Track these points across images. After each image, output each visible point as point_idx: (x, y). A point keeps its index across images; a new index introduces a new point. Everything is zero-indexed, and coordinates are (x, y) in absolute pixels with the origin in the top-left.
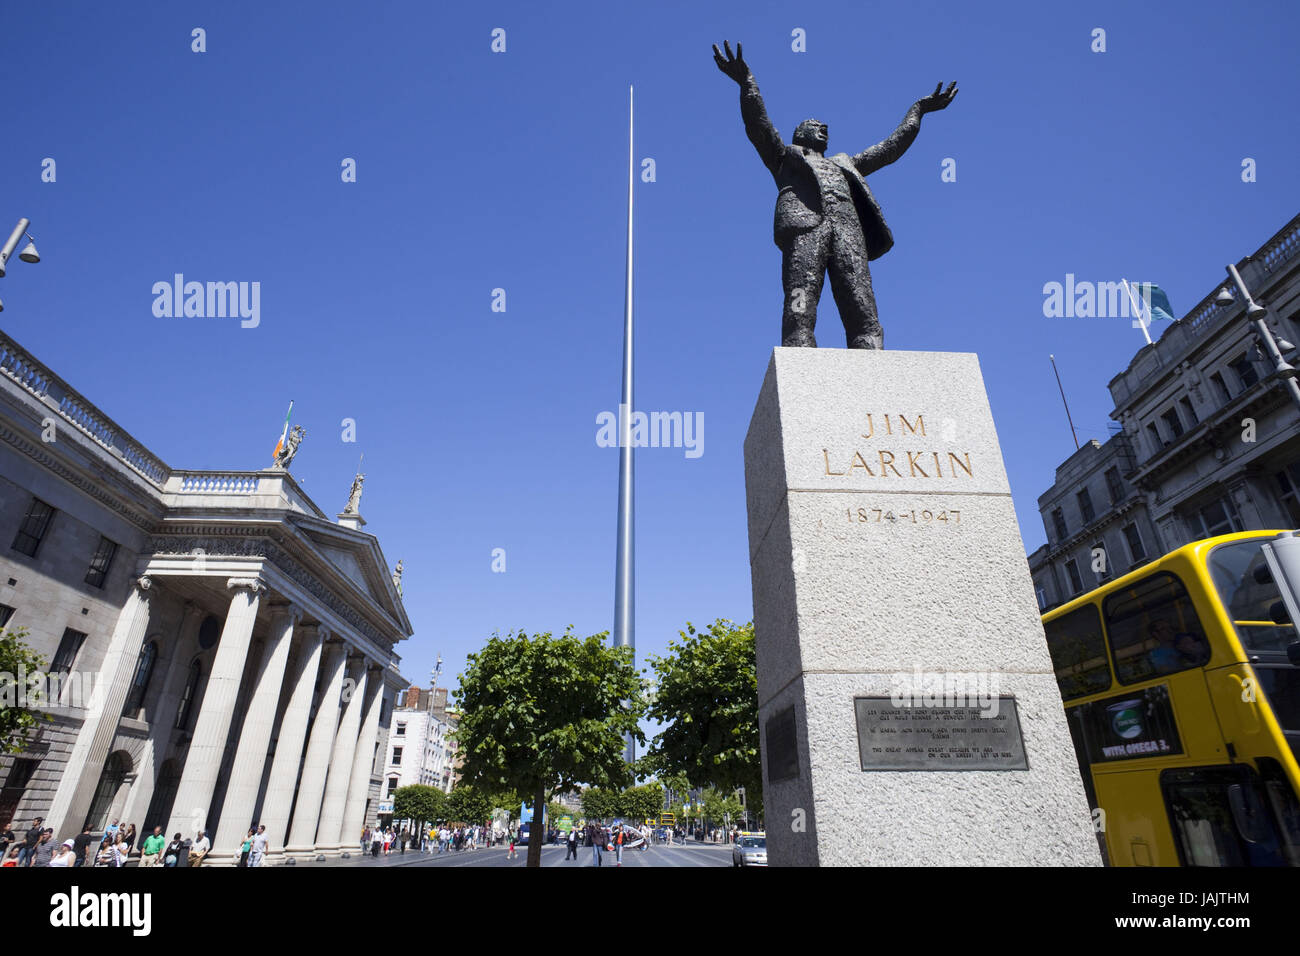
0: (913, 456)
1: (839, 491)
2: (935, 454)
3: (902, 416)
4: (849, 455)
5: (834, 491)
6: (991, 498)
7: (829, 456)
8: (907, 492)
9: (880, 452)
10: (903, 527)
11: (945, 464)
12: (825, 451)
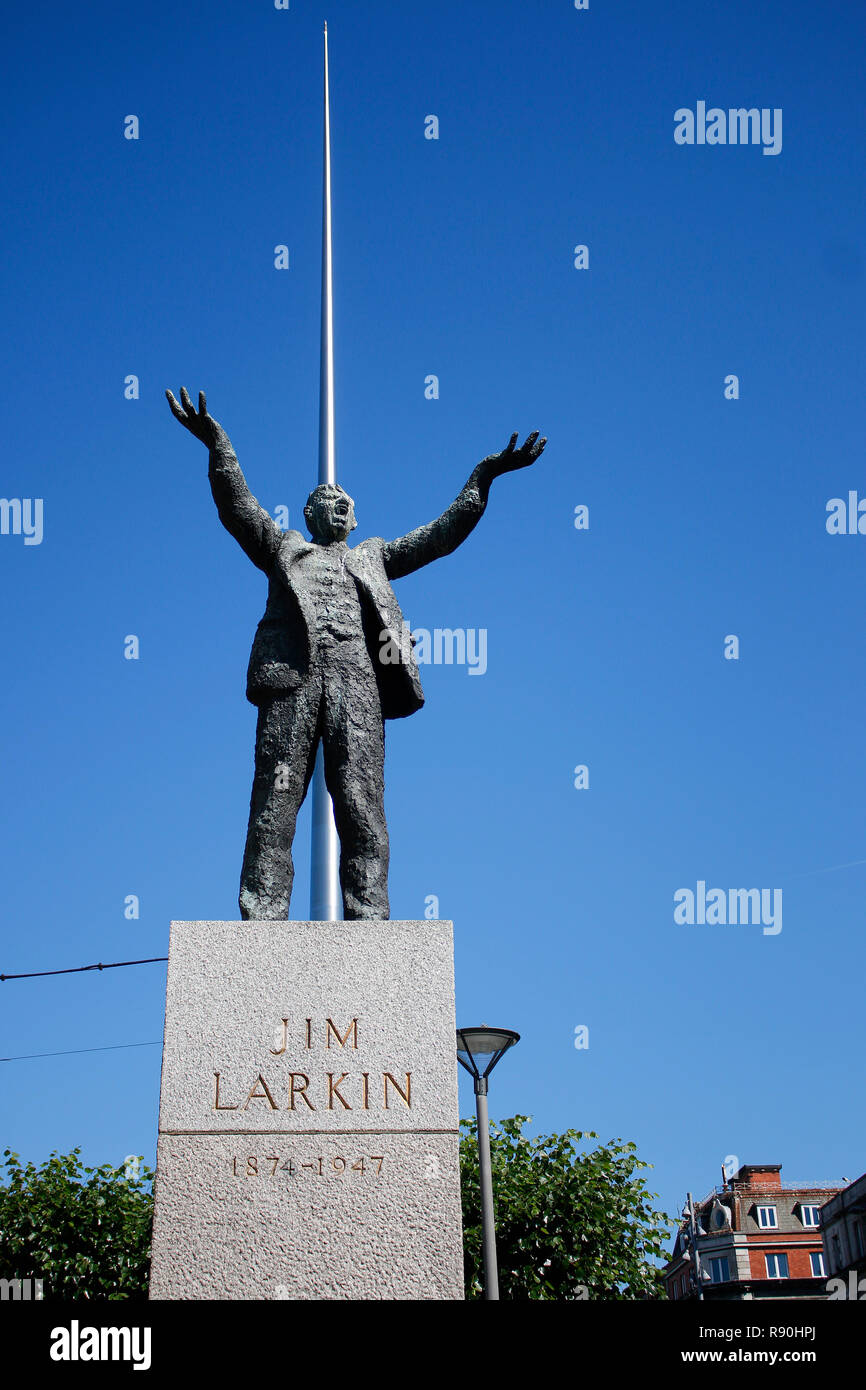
0: (335, 1079)
1: (227, 1132)
2: (366, 1075)
3: (329, 1021)
4: (248, 1082)
5: (220, 1133)
6: (430, 1136)
7: (221, 1083)
8: (317, 1132)
9: (291, 1075)
10: (302, 1182)
11: (376, 1092)
12: (217, 1075)
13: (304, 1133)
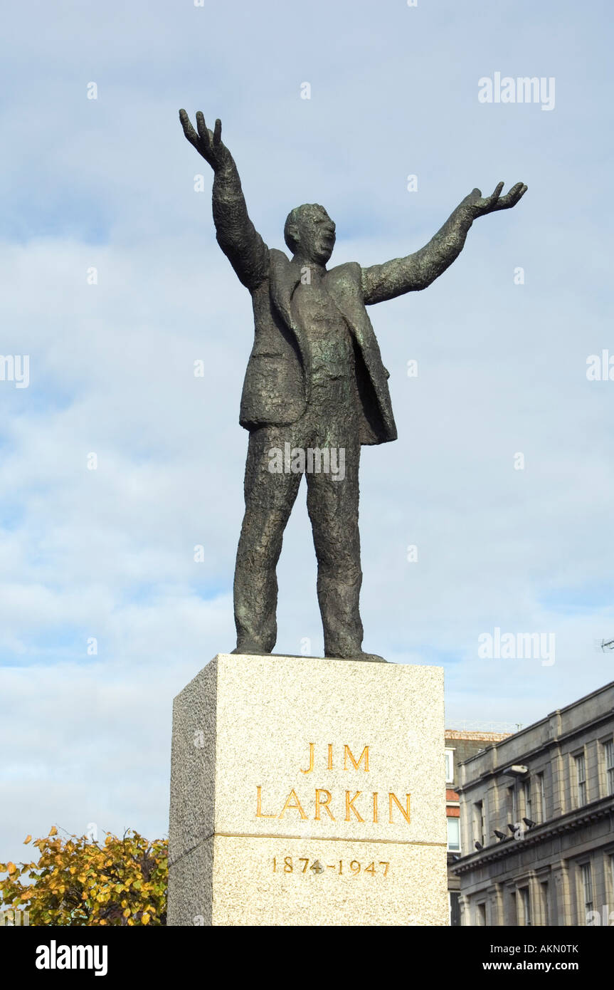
0: (352, 796)
2: (375, 794)
3: (346, 746)
4: (284, 793)
5: (263, 836)
6: (426, 847)
7: (263, 795)
8: (338, 839)
9: (317, 790)
10: (327, 880)
11: (383, 806)
12: (259, 787)
13: (327, 839)
